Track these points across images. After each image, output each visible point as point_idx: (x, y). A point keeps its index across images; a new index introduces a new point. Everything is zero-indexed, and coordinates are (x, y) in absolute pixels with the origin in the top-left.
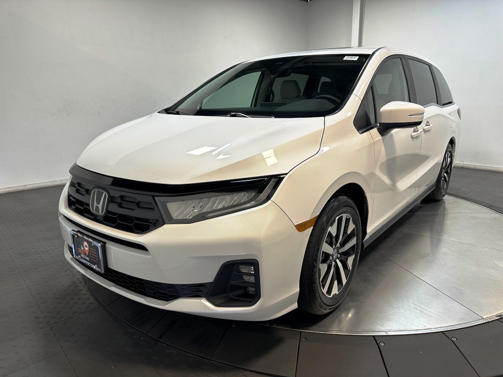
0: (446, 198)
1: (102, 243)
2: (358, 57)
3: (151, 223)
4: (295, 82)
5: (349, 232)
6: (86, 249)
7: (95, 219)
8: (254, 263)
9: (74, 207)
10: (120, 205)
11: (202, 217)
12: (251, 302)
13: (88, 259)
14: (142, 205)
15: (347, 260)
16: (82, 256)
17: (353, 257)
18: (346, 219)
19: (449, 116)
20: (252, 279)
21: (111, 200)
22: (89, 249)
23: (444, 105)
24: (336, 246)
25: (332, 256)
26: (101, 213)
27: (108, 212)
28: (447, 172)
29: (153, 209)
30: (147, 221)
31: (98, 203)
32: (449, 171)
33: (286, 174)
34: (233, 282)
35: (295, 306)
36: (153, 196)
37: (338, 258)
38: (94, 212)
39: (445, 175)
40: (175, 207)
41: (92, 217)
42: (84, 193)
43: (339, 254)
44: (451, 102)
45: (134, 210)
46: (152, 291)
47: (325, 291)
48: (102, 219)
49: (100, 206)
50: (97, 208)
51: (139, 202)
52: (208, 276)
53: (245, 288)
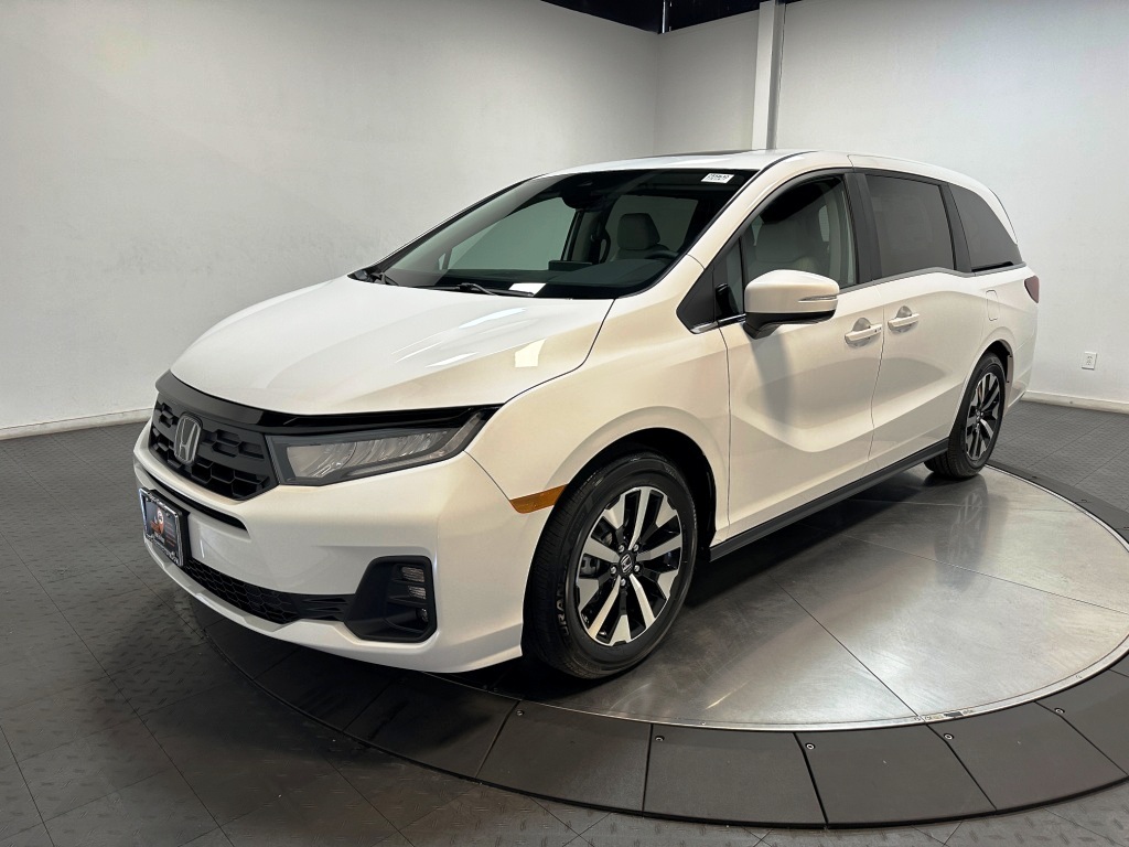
0: (987, 472)
1: (180, 513)
2: (731, 176)
3: (258, 481)
4: (647, 217)
5: (660, 522)
6: (161, 522)
7: (182, 471)
8: (423, 564)
9: (156, 448)
10: (217, 448)
11: (343, 475)
12: (420, 635)
13: (163, 540)
14: (250, 449)
15: (656, 577)
16: (157, 534)
17: (675, 573)
18: (651, 496)
19: (990, 296)
20: (421, 592)
21: (206, 437)
22: (165, 523)
23: (974, 271)
24: (626, 547)
25: (619, 567)
26: (188, 460)
27: (198, 458)
28: (988, 417)
29: (262, 457)
30: (253, 477)
31: (185, 443)
32: (995, 415)
33: (502, 405)
34: (392, 597)
35: (516, 652)
36: (264, 434)
37: (635, 574)
38: (179, 457)
39: (984, 422)
40: (302, 456)
41: (178, 466)
42: (171, 422)
43: (638, 564)
44: (1010, 264)
45: (234, 456)
46: (257, 605)
47: (594, 631)
48: (189, 470)
49: (188, 447)
50: (183, 449)
51: (244, 444)
52: (347, 583)
53: (418, 610)
